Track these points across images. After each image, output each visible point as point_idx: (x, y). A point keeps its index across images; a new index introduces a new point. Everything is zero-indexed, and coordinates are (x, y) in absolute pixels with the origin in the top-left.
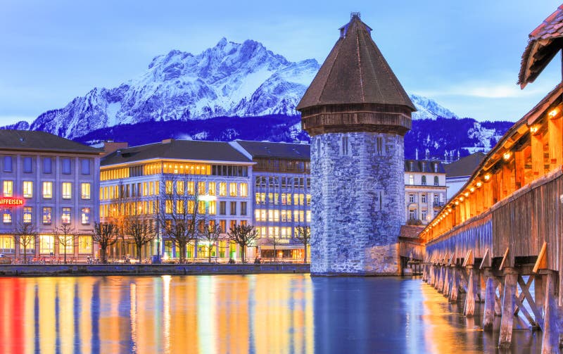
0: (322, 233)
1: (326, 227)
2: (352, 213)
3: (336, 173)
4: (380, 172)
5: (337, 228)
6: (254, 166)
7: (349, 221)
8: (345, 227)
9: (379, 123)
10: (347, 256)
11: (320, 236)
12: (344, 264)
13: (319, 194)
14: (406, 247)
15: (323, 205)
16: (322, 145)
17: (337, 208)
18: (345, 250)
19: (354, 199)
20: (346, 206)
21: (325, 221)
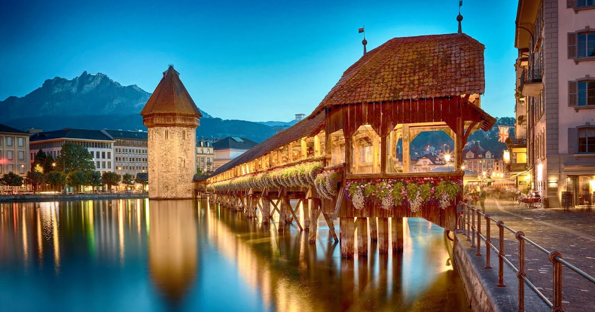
0: (155, 178)
1: (157, 175)
2: (170, 168)
3: (162, 147)
4: (184, 147)
5: (162, 176)
6: (114, 143)
7: (169, 172)
8: (167, 175)
9: (184, 122)
10: (168, 189)
11: (154, 180)
12: (166, 194)
13: (153, 158)
14: (197, 185)
15: (155, 164)
16: (154, 133)
17: (162, 165)
18: (167, 186)
19: (171, 161)
20: (167, 164)
21: (156, 171)
